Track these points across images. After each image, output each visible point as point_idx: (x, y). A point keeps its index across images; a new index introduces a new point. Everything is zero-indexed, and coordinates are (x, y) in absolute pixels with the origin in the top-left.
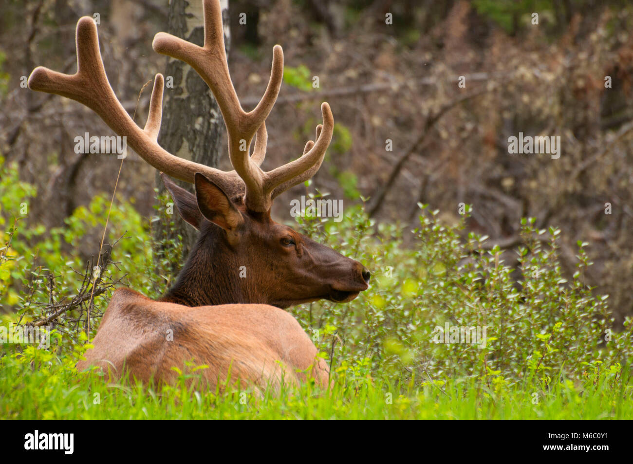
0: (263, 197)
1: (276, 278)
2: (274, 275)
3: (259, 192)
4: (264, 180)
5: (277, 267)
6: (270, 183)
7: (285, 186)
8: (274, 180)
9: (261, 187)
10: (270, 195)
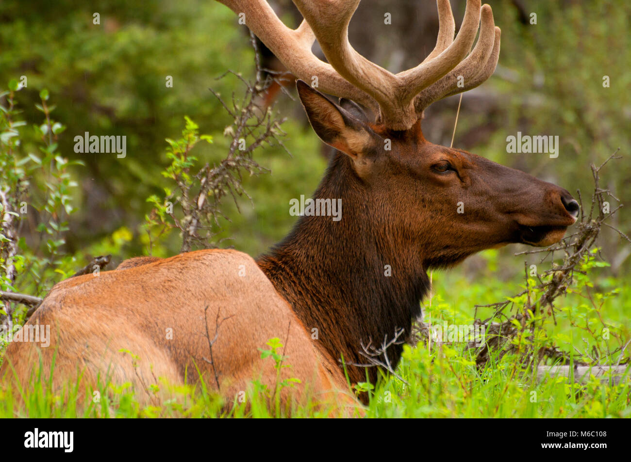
0: (399, 111)
1: (432, 217)
2: (429, 213)
3: (391, 103)
4: (394, 87)
5: (431, 202)
6: (405, 90)
7: (436, 93)
8: (411, 86)
9: (392, 97)
10: (412, 106)
